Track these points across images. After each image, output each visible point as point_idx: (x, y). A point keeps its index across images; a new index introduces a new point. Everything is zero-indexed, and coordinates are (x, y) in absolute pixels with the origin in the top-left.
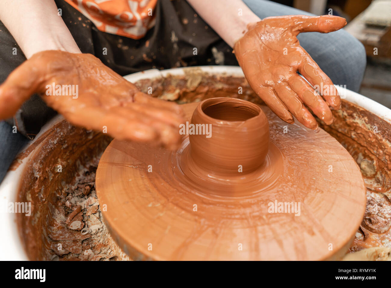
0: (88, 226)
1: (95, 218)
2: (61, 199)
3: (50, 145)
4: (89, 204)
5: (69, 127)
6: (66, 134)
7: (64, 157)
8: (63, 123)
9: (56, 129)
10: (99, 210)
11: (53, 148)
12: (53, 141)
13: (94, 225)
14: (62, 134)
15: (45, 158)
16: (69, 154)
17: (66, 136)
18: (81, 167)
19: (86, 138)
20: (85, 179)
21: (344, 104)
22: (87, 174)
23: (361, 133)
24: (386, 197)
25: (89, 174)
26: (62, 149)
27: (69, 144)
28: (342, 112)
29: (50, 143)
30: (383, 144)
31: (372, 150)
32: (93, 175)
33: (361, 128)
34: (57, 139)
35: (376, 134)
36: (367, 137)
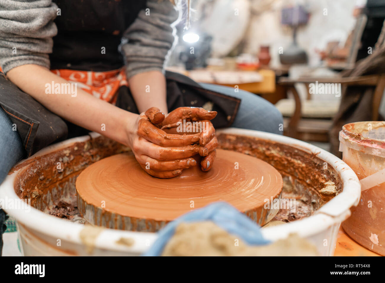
3: (31, 172)
5: (46, 163)
6: (42, 168)
7: (40, 188)
8: (42, 158)
9: (36, 160)
11: (33, 176)
12: (33, 170)
14: (40, 167)
15: (27, 181)
16: (43, 187)
18: (51, 203)
19: (57, 178)
20: (54, 212)
21: (262, 142)
22: (56, 209)
23: (277, 161)
24: (303, 201)
25: (58, 209)
26: (39, 179)
27: (44, 176)
28: (262, 149)
29: (31, 170)
30: (293, 163)
31: (287, 171)
32: (62, 209)
33: (276, 157)
34: (37, 169)
35: (286, 157)
36: (281, 161)
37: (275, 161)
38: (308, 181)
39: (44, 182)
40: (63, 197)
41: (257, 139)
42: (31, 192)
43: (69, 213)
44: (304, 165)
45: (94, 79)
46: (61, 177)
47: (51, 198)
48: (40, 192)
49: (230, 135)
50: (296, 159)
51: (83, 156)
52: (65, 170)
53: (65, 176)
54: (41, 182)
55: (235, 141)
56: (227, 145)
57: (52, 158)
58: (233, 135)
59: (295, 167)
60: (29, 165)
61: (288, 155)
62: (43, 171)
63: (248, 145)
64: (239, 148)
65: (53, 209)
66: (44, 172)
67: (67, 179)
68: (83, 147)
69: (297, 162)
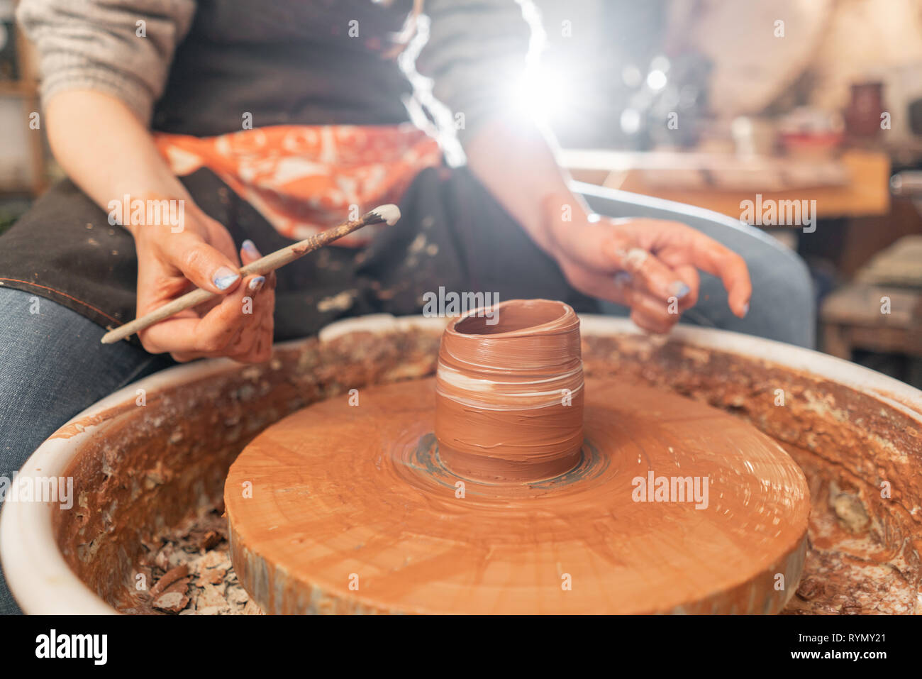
0: (196, 607)
1: (216, 594)
2: (148, 551)
3: (144, 426)
4: (208, 566)
5: (192, 403)
6: (181, 414)
7: (170, 464)
8: (180, 390)
9: (164, 395)
10: (226, 578)
11: (149, 435)
12: (153, 420)
13: (211, 606)
14: (173, 411)
16: (180, 461)
17: (181, 419)
18: (203, 500)
19: (223, 438)
21: (781, 375)
22: (215, 516)
23: (825, 433)
24: (895, 570)
26: (169, 443)
27: (184, 436)
29: (146, 420)
30: (870, 447)
31: (852, 468)
33: (824, 421)
34: (163, 418)
35: (853, 428)
36: (838, 438)
37: (819, 434)
38: (915, 511)
39: (186, 448)
41: (768, 366)
42: (142, 475)
44: (904, 459)
46: (233, 438)
47: (202, 487)
48: (166, 477)
49: (693, 347)
50: (881, 436)
51: (294, 385)
52: (243, 420)
54: (174, 450)
55: (708, 366)
56: (685, 376)
57: (210, 390)
58: (703, 350)
59: (877, 460)
60: (139, 409)
61: (859, 421)
62: (180, 421)
63: (744, 381)
64: (718, 385)
65: (208, 514)
66: (182, 425)
68: (295, 362)
69: (886, 447)
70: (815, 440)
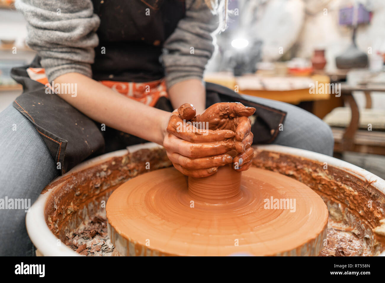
2: (69, 239)
3: (67, 188)
5: (83, 179)
6: (79, 184)
7: (75, 203)
8: (79, 174)
9: (73, 176)
11: (69, 192)
12: (69, 186)
14: (76, 182)
15: (62, 197)
16: (79, 202)
17: (79, 185)
18: (87, 218)
19: (94, 193)
20: (89, 228)
21: (308, 163)
22: (92, 224)
23: (325, 184)
24: (354, 234)
25: (93, 224)
26: (75, 195)
27: (80, 192)
28: (308, 170)
29: (67, 186)
30: (343, 189)
31: (336, 197)
32: (97, 225)
33: (325, 180)
34: (73, 185)
35: (336, 182)
36: (330, 186)
37: (323, 185)
38: (361, 212)
39: (81, 197)
40: (99, 212)
41: (303, 159)
42: (66, 208)
43: (103, 229)
44: (356, 193)
45: (135, 89)
46: (97, 192)
47: (87, 213)
48: (75, 208)
49: (273, 153)
50: (347, 185)
51: (120, 171)
52: (101, 185)
53: (102, 190)
54: (77, 198)
55: (279, 159)
56: (270, 163)
57: (89, 174)
58: (277, 153)
59: (345, 194)
60: (65, 182)
61: (338, 179)
62: (79, 186)
63: (293, 165)
64: (283, 167)
65: (89, 224)
66: (80, 188)
67: (103, 193)
68: (121, 161)
69: (349, 189)
70: (321, 187)
